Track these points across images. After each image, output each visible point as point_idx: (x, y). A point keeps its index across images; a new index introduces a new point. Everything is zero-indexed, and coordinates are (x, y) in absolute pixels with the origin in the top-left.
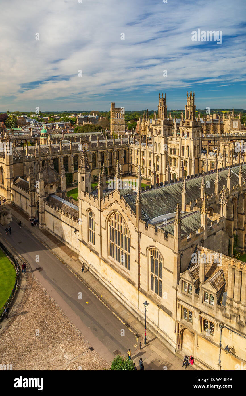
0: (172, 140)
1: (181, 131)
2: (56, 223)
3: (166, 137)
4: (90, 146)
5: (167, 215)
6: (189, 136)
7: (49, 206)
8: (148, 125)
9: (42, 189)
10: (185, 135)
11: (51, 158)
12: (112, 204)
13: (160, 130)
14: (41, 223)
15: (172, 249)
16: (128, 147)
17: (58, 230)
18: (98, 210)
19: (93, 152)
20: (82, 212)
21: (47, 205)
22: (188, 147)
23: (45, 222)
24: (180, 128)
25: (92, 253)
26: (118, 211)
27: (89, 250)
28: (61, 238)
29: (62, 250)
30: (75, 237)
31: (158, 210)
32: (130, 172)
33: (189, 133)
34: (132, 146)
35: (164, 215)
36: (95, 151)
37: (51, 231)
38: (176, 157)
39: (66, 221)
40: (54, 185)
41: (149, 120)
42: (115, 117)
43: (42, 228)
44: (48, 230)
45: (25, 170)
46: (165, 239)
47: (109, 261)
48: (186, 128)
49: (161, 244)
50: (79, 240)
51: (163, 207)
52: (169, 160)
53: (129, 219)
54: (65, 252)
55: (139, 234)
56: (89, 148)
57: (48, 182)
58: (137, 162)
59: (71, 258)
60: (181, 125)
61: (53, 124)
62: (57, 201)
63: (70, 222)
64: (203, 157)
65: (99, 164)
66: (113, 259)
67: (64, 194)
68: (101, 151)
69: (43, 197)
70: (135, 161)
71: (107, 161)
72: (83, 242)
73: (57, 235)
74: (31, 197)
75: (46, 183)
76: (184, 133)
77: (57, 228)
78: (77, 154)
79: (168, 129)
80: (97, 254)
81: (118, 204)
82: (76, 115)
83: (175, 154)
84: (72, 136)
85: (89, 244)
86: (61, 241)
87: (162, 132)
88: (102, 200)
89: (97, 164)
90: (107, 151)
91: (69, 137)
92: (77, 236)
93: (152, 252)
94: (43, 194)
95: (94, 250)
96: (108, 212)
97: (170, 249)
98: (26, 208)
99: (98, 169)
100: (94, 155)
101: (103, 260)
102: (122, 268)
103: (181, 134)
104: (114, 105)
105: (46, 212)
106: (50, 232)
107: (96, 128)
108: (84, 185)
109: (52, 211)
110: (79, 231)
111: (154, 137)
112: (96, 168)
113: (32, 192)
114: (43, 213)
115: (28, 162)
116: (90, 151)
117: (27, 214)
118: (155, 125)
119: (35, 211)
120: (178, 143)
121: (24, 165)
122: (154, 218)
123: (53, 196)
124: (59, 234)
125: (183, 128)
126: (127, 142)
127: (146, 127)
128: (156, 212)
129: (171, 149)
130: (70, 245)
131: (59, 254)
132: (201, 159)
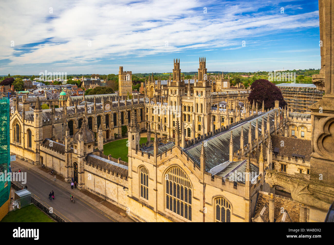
0: (186, 99)
1: (195, 91)
2: (98, 182)
3: (181, 96)
4: (112, 107)
5: (219, 165)
6: (202, 95)
7: (90, 165)
8: (153, 86)
9: (82, 150)
10: (199, 94)
11: (76, 119)
12: (170, 159)
13: (176, 91)
14: (80, 184)
15: (242, 197)
16: (144, 106)
17: (101, 188)
18: (154, 165)
19: (114, 112)
20: (132, 169)
21: (87, 164)
22: (202, 105)
23: (84, 181)
24: (194, 88)
25: (145, 208)
26: (178, 165)
27: (141, 205)
28: (104, 196)
29: (108, 207)
30: (121, 194)
31: (211, 162)
32: (146, 129)
33: (202, 92)
34: (147, 105)
35: (217, 166)
36: (116, 111)
37: (92, 190)
38: (190, 113)
39: (110, 179)
40: (92, 145)
41: (155, 82)
42: (123, 79)
43: (81, 187)
44: (88, 190)
45: (54, 132)
46: (234, 188)
47: (166, 214)
48: (199, 88)
49: (229, 193)
50: (128, 196)
51: (214, 159)
52: (183, 117)
53: (192, 172)
54: (111, 209)
55: (204, 185)
56: (111, 108)
57: (86, 142)
58: (153, 120)
59: (119, 215)
60: (195, 85)
61: (61, 87)
62: (97, 160)
63: (115, 179)
64: (214, 112)
65: (119, 122)
66: (170, 211)
67: (102, 153)
68: (121, 111)
69: (83, 157)
70: (151, 118)
71: (126, 120)
72: (133, 198)
73: (99, 194)
74: (67, 158)
75: (85, 144)
76: (197, 92)
77: (99, 187)
78: (100, 114)
79: (182, 89)
80: (151, 208)
81: (178, 159)
82: (78, 78)
83: (189, 111)
84: (90, 98)
85: (141, 199)
86: (104, 199)
87: (177, 92)
88: (159, 156)
89: (117, 123)
90: (127, 110)
91: (88, 98)
92: (124, 193)
93: (218, 201)
94: (83, 154)
95: (148, 205)
96: (166, 167)
97: (241, 196)
98: (59, 169)
99: (118, 127)
100: (115, 115)
101: (159, 213)
102: (181, 219)
103: (195, 94)
104: (122, 68)
105: (85, 172)
106: (90, 191)
107: (107, 90)
108: (135, 143)
109: (94, 170)
110: (128, 188)
111: (170, 96)
112: (116, 126)
113: (68, 153)
114: (82, 173)
115: (57, 124)
116: (112, 111)
117: (61, 175)
118: (171, 86)
119: (71, 172)
120: (191, 101)
121: (53, 127)
122: (211, 170)
123: (91, 156)
124: (102, 192)
125: (196, 88)
126: (143, 102)
127: (151, 88)
128: (211, 164)
129: (185, 107)
130: (115, 202)
131: (106, 213)
132: (213, 114)
